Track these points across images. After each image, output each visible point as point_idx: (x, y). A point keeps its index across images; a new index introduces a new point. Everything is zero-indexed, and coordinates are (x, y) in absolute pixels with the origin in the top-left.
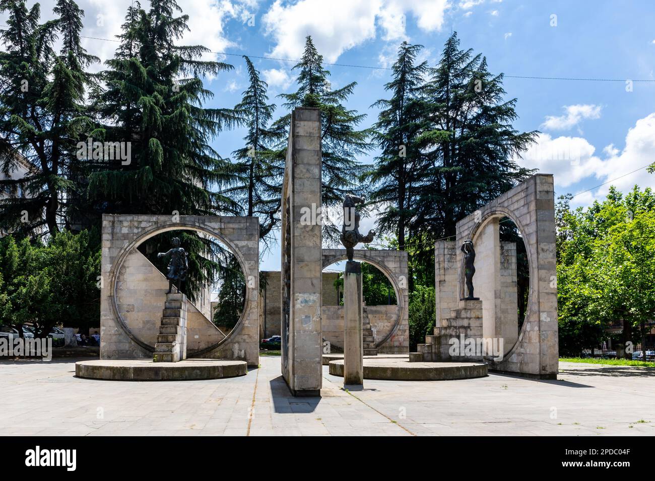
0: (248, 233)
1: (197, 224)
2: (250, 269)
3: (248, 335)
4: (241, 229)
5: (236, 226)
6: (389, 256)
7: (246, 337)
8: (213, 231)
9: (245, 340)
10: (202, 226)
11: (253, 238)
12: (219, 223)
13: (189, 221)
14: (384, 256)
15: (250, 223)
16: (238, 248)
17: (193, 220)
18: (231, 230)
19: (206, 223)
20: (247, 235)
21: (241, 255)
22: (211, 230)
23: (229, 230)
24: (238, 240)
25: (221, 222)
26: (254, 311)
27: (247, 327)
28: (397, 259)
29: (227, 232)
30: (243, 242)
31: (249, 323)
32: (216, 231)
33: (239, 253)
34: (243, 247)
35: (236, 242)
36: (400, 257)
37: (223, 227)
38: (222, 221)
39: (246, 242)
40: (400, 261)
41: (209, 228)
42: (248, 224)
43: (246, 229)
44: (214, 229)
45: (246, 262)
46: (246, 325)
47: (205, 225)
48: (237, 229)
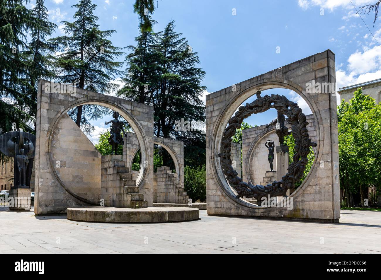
0: (148, 117)
1: (116, 104)
2: (149, 142)
3: (148, 189)
4: (144, 113)
5: (140, 110)
6: (175, 143)
7: (146, 190)
8: (126, 110)
9: (146, 192)
10: (119, 105)
11: (151, 121)
12: (130, 106)
13: (110, 100)
14: (172, 144)
15: (149, 110)
16: (142, 126)
17: (113, 100)
18: (138, 113)
19: (122, 104)
20: (147, 118)
21: (144, 132)
22: (125, 110)
23: (137, 112)
24: (142, 121)
25: (131, 105)
26: (151, 172)
27: (147, 183)
28: (179, 146)
29: (135, 113)
30: (145, 122)
31: (148, 181)
32: (129, 112)
33: (143, 130)
34: (145, 126)
35: (141, 122)
36: (180, 145)
37: (133, 109)
38: (133, 105)
39: (147, 123)
40: (180, 147)
41: (124, 108)
42: (148, 111)
43: (147, 113)
44: (127, 109)
45: (147, 137)
46: (146, 182)
47: (121, 105)
48: (141, 112)
